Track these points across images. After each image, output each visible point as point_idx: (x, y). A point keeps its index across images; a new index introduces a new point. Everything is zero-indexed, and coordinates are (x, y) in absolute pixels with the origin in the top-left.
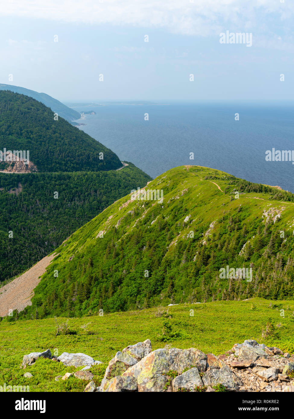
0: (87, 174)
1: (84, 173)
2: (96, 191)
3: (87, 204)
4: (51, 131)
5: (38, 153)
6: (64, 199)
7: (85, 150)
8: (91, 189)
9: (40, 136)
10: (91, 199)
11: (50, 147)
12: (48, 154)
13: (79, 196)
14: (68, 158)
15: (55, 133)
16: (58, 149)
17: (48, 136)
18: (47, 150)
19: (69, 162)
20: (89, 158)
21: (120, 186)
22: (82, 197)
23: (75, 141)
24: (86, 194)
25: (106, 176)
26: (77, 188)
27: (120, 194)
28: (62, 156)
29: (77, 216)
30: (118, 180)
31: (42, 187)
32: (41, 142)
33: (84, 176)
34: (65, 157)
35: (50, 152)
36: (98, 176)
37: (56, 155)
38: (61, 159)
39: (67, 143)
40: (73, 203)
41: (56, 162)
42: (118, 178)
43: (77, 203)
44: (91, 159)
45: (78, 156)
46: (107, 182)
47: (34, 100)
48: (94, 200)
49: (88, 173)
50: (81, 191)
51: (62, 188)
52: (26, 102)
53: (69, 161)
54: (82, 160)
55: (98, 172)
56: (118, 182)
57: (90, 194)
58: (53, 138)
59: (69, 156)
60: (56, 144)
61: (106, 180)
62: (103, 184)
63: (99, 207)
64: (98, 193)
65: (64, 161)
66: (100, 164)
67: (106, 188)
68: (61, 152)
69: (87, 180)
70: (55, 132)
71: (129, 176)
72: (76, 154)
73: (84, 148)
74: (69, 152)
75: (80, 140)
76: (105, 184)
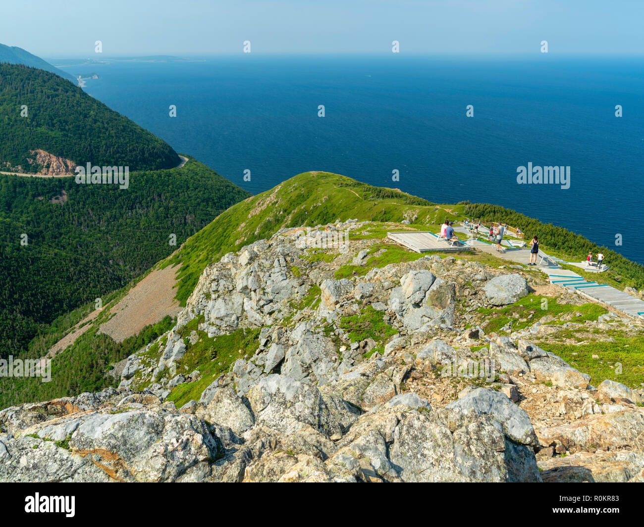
0: (145, 174)
1: (142, 172)
2: (160, 196)
3: (152, 213)
4: (90, 119)
5: (79, 150)
6: (123, 208)
7: (137, 143)
8: (153, 192)
9: (78, 126)
10: (156, 205)
11: (93, 141)
12: (91, 151)
13: (140, 203)
14: (118, 155)
15: (95, 123)
16: (103, 143)
17: (88, 127)
18: (90, 145)
19: (120, 160)
20: (144, 153)
21: (188, 188)
22: (144, 204)
23: (123, 132)
24: (149, 199)
25: (169, 175)
26: (136, 192)
27: (189, 197)
28: (110, 152)
29: (142, 227)
30: (185, 181)
31: (93, 194)
32: (81, 134)
33: (143, 176)
34: (113, 153)
35: (95, 147)
36: (160, 176)
37: (102, 150)
38: (110, 156)
39: (114, 135)
40: (134, 211)
41: (103, 160)
42: (184, 177)
43: (140, 211)
44: (147, 155)
45: (130, 151)
46: (172, 183)
47: (58, 77)
48: (160, 207)
49: (147, 173)
50: (142, 196)
51: (117, 194)
52: (49, 80)
53: (119, 157)
54: (136, 156)
55: (159, 171)
56: (186, 183)
57: (154, 199)
58: (95, 129)
59: (118, 152)
60: (99, 137)
61: (170, 181)
62: (168, 186)
63: (167, 214)
64: (163, 197)
65: (114, 158)
66: (158, 161)
67: (172, 191)
68: (108, 147)
69: (147, 182)
70: (95, 121)
71: (197, 174)
72: (128, 149)
73: (135, 141)
74: (119, 147)
75: (129, 130)
76: (171, 186)
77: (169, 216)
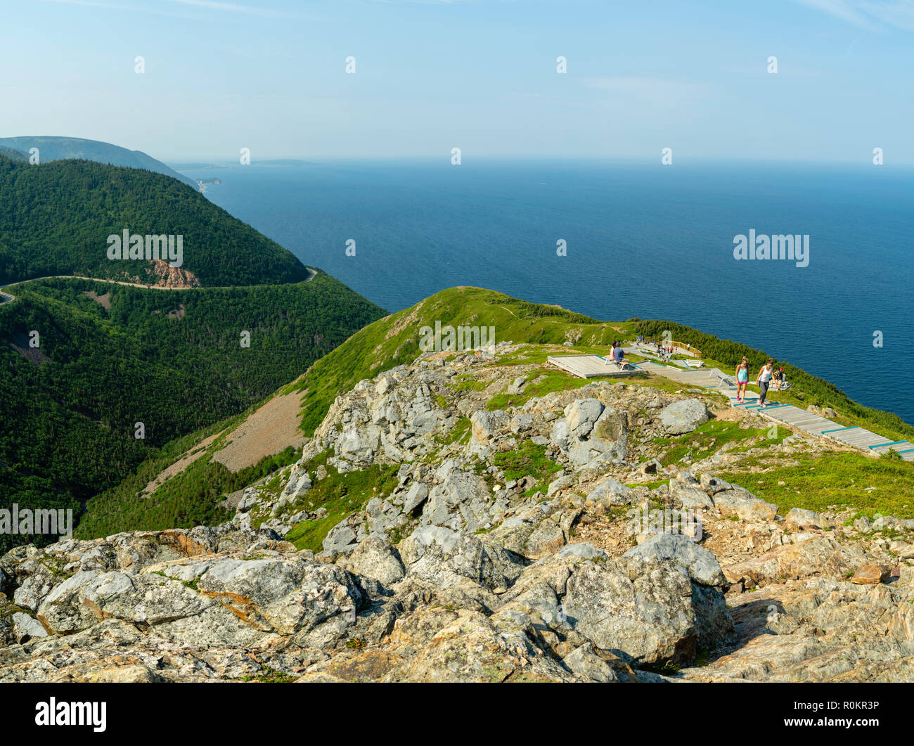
0: (269, 289)
1: (266, 286)
2: (284, 313)
3: (275, 331)
4: (211, 227)
5: (199, 260)
6: (243, 325)
7: (261, 253)
8: (277, 309)
9: (198, 235)
10: (281, 322)
11: (213, 251)
12: (211, 261)
13: (263, 320)
14: (239, 267)
15: (216, 231)
16: (224, 253)
17: (208, 235)
18: (210, 255)
19: (242, 272)
20: (267, 266)
21: (317, 304)
22: (267, 322)
23: (246, 241)
24: (272, 316)
25: (296, 290)
26: (259, 308)
27: (318, 315)
28: (231, 264)
29: (264, 347)
30: (314, 296)
31: (212, 309)
32: (200, 243)
33: (266, 291)
34: (235, 265)
35: (214, 258)
36: (285, 291)
37: (223, 263)
38: (231, 268)
39: (235, 244)
40: (256, 329)
41: (223, 272)
42: (312, 293)
43: (262, 330)
44: (271, 267)
45: (253, 262)
46: (299, 299)
47: (179, 182)
48: (284, 326)
49: (271, 287)
50: (266, 312)
51: (238, 309)
52: (170, 185)
53: (241, 269)
54: (259, 269)
55: (284, 285)
56: (314, 299)
57: (278, 317)
58: (215, 238)
59: (240, 264)
60: (220, 247)
61: (297, 297)
62: (294, 302)
63: (293, 334)
64: (288, 315)
65: (235, 270)
66: (283, 274)
67: (298, 308)
68: (229, 258)
69: (271, 297)
70: (216, 229)
71: (327, 289)
72: (251, 260)
73: (258, 252)
74: (241, 258)
75: (252, 239)
76: (297, 303)
77: (295, 336)
